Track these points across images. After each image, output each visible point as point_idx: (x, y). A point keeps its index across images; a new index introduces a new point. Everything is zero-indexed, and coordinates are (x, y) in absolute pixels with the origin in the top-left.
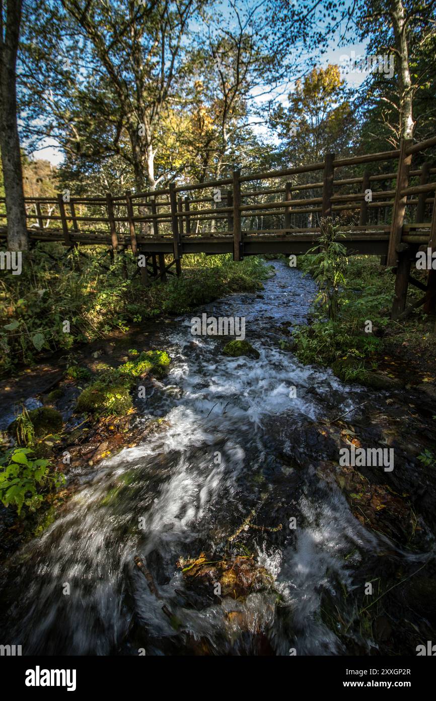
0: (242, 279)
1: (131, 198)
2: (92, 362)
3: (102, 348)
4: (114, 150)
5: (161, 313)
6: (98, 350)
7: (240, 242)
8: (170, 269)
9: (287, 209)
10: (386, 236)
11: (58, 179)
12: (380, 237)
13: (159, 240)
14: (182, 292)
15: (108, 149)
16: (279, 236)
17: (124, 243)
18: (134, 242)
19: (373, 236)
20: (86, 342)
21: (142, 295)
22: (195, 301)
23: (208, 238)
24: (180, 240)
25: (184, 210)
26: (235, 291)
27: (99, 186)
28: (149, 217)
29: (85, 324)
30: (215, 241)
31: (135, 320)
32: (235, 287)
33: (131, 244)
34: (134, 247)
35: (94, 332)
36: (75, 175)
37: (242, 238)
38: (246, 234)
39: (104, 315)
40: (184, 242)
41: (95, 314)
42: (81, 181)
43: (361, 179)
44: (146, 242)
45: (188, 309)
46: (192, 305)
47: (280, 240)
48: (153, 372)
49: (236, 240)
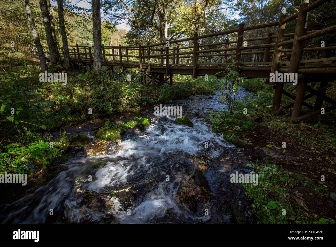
0: (204, 88)
1: (149, 47)
2: (118, 120)
3: (124, 115)
4: (151, 24)
5: (158, 102)
6: (122, 116)
7: (195, 69)
8: (167, 81)
9: (226, 53)
10: (270, 68)
11: (126, 38)
12: (266, 68)
13: (160, 67)
14: (169, 92)
15: (148, 24)
16: (214, 67)
17: (145, 68)
18: (149, 67)
19: (263, 68)
20: (118, 111)
21: (150, 93)
22: (175, 97)
23: (182, 67)
24: (169, 67)
25: (176, 52)
26: (199, 94)
27: (145, 41)
28: (159, 56)
29: (120, 103)
30: (185, 68)
31: (143, 104)
32: (199, 92)
33: (148, 69)
34: (149, 70)
35: (123, 107)
36: (135, 36)
37: (197, 67)
38: (199, 65)
39: (129, 100)
40: (171, 68)
41: (126, 99)
42: (137, 39)
43: (267, 37)
44: (154, 68)
45: (171, 101)
46: (173, 99)
47: (215, 68)
48: (137, 126)
49: (194, 68)
